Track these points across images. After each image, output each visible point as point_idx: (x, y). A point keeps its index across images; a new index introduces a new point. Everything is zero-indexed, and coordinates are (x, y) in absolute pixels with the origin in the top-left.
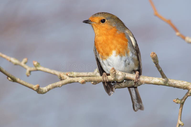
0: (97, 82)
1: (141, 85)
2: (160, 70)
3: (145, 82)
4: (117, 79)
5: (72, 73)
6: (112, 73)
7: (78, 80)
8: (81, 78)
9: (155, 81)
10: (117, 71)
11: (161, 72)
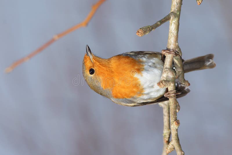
0: (177, 105)
1: (179, 47)
2: (159, 23)
3: (176, 42)
4: (172, 79)
5: (165, 136)
6: (164, 85)
7: (174, 130)
8: (172, 126)
9: (174, 29)
10: (162, 79)
11: (162, 22)
